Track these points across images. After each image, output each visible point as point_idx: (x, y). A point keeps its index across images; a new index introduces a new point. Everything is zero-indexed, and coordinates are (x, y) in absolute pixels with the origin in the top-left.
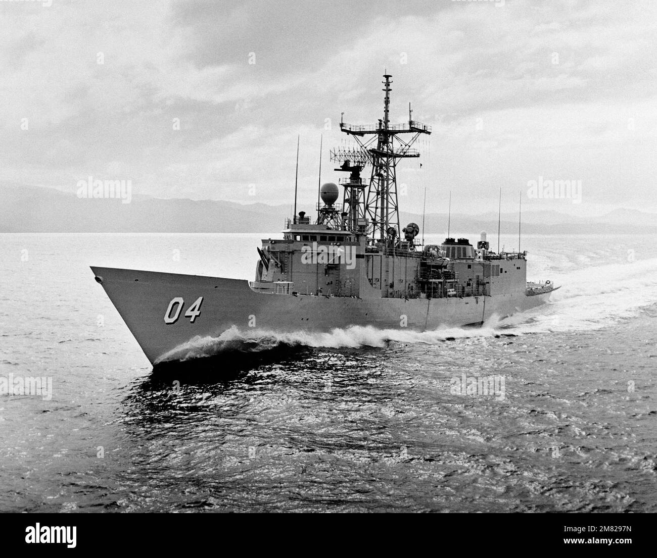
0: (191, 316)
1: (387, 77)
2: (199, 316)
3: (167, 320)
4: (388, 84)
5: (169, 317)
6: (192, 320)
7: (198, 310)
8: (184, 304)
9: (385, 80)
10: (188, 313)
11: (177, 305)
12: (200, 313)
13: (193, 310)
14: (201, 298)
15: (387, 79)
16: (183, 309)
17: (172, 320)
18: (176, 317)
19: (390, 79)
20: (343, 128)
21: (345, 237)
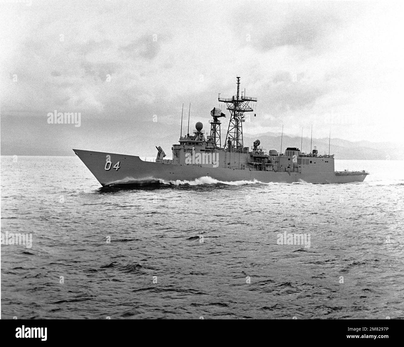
0: (116, 168)
1: (238, 78)
2: (119, 168)
3: (106, 169)
4: (238, 81)
5: (107, 168)
6: (117, 170)
7: (119, 166)
8: (112, 164)
9: (237, 79)
10: (114, 167)
11: (109, 164)
12: (120, 167)
13: (116, 166)
14: (119, 162)
15: (238, 79)
16: (112, 165)
17: (108, 169)
18: (109, 168)
19: (240, 79)
20: (220, 100)
21: (199, 143)
